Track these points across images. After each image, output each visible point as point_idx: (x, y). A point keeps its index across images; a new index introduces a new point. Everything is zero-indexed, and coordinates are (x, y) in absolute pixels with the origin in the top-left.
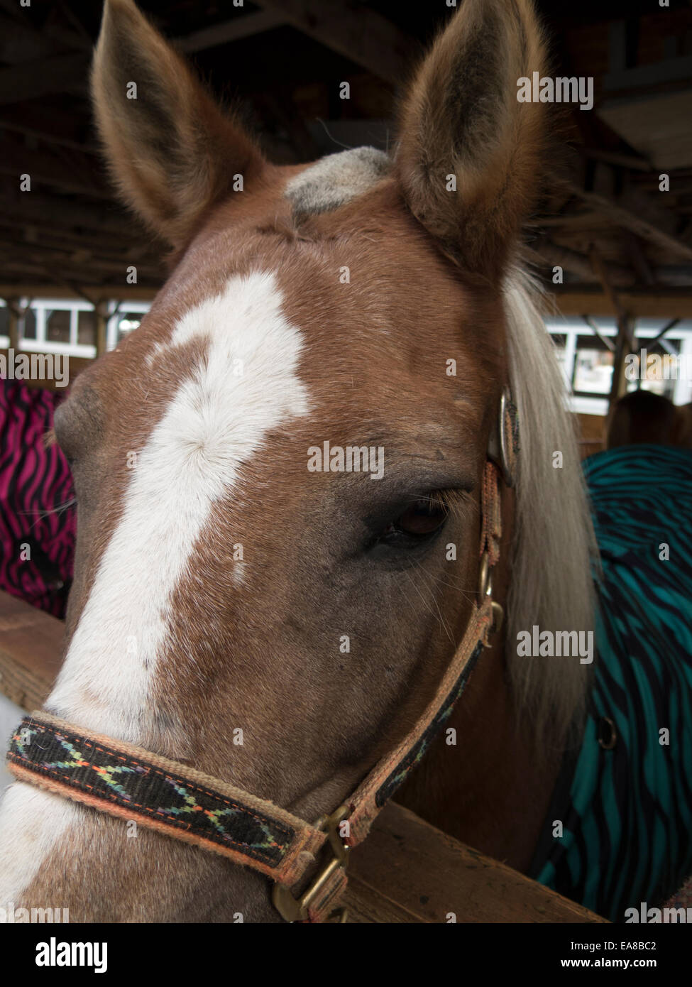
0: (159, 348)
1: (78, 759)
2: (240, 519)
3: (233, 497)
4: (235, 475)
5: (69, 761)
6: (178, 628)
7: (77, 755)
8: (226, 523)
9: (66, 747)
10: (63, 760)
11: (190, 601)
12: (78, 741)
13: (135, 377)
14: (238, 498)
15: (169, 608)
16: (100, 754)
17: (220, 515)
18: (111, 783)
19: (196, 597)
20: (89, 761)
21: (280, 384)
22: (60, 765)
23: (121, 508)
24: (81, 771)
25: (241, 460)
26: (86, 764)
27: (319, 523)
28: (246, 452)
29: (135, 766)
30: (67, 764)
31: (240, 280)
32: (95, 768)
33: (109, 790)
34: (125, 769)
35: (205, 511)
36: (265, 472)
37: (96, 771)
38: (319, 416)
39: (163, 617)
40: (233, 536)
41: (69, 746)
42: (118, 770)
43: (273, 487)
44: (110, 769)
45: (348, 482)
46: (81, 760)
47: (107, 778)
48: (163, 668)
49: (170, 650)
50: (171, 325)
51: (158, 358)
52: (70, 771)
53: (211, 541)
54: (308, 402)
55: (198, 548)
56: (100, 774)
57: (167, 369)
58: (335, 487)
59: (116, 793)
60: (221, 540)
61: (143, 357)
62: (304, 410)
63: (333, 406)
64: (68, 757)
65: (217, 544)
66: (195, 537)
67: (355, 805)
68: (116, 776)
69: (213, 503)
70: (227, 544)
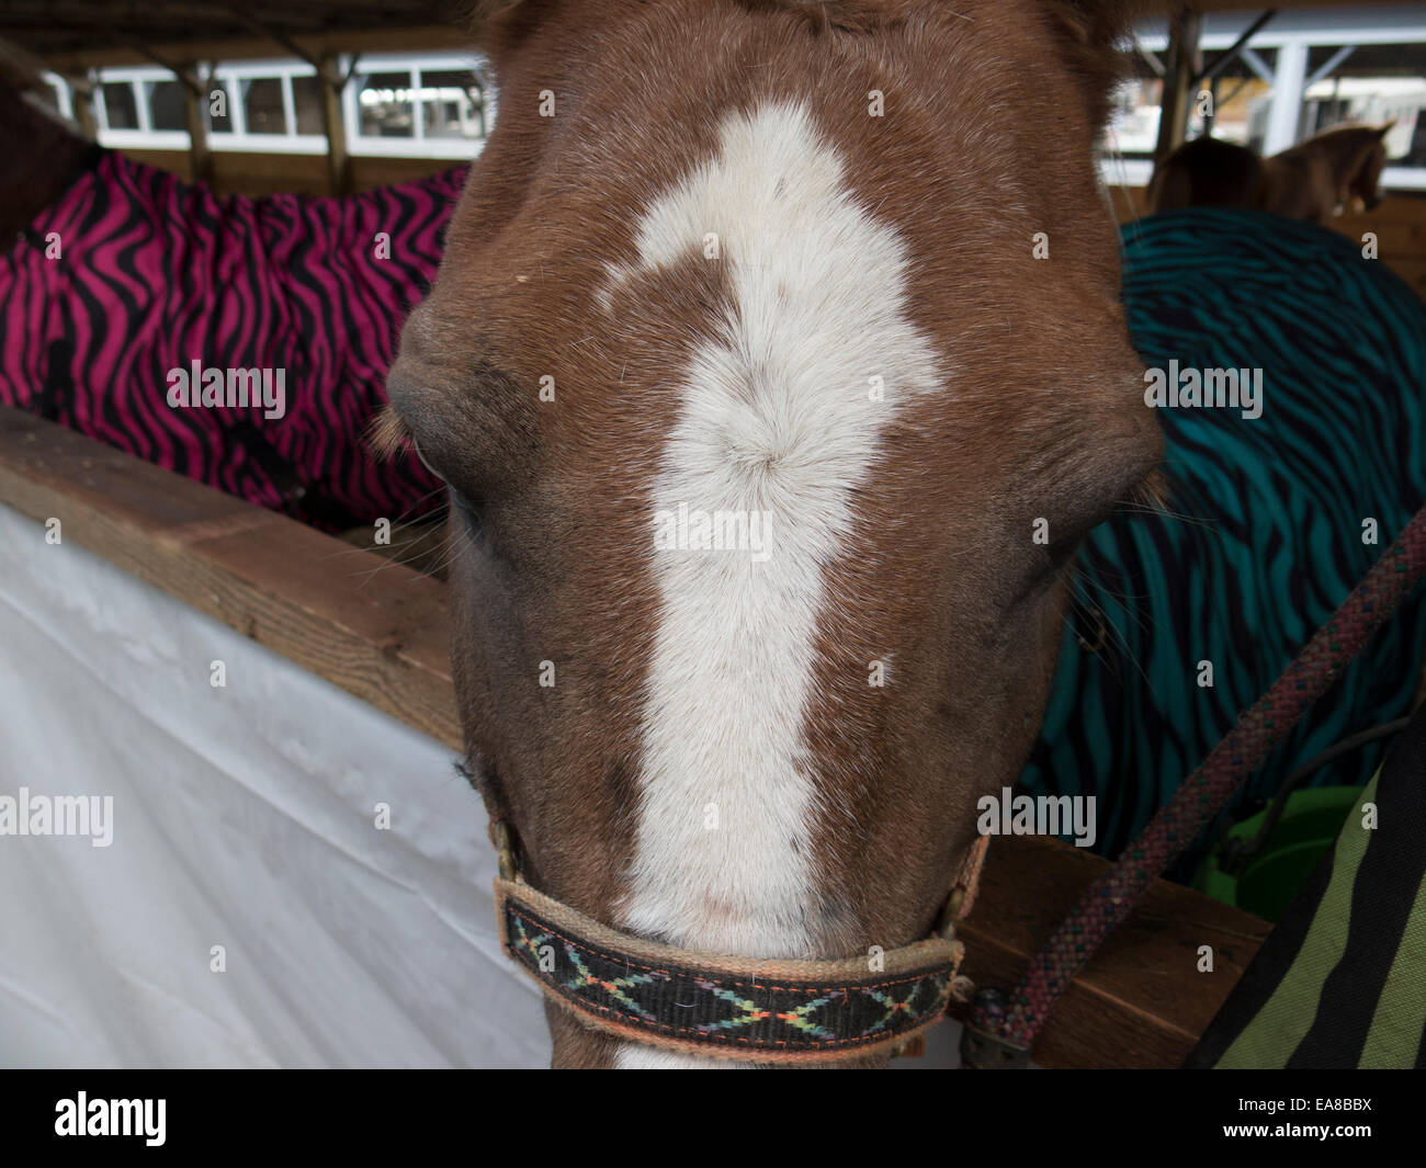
0: (618, 274)
1: (752, 1011)
2: (873, 586)
3: (855, 553)
4: (847, 514)
5: (739, 1017)
6: (826, 780)
7: (747, 1005)
8: (853, 596)
9: (724, 997)
10: (729, 1017)
11: (832, 734)
12: (741, 984)
13: (582, 337)
14: (864, 554)
15: (804, 752)
16: (780, 994)
17: (841, 587)
18: (806, 1027)
19: (839, 725)
20: (766, 1008)
21: (885, 338)
22: (726, 1024)
23: (651, 593)
24: (762, 1026)
25: (852, 487)
26: (765, 1014)
27: (981, 564)
28: (856, 471)
29: (828, 994)
30: (736, 1021)
31: (740, 120)
32: (781, 1016)
33: (807, 1038)
34: (818, 1002)
35: (817, 585)
36: (894, 500)
37: (784, 1020)
38: (963, 390)
39: (800, 769)
40: (870, 616)
41: (729, 995)
42: (810, 1008)
43: (911, 524)
44: (801, 1010)
45: (1025, 497)
46: (757, 1010)
47: (800, 1023)
48: (820, 843)
49: (823, 814)
50: (628, 225)
51: (619, 295)
52: (746, 1029)
53: (839, 634)
54: (940, 367)
55: (821, 647)
56: (790, 1022)
57: (646, 316)
58: (1002, 506)
59: (817, 1038)
60: (855, 629)
61: (587, 294)
62: (935, 382)
63: (981, 369)
64: (735, 1011)
65: (850, 635)
66: (811, 630)
67: (965, 883)
68: (811, 1018)
69: (824, 568)
70: (864, 631)
